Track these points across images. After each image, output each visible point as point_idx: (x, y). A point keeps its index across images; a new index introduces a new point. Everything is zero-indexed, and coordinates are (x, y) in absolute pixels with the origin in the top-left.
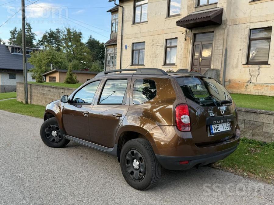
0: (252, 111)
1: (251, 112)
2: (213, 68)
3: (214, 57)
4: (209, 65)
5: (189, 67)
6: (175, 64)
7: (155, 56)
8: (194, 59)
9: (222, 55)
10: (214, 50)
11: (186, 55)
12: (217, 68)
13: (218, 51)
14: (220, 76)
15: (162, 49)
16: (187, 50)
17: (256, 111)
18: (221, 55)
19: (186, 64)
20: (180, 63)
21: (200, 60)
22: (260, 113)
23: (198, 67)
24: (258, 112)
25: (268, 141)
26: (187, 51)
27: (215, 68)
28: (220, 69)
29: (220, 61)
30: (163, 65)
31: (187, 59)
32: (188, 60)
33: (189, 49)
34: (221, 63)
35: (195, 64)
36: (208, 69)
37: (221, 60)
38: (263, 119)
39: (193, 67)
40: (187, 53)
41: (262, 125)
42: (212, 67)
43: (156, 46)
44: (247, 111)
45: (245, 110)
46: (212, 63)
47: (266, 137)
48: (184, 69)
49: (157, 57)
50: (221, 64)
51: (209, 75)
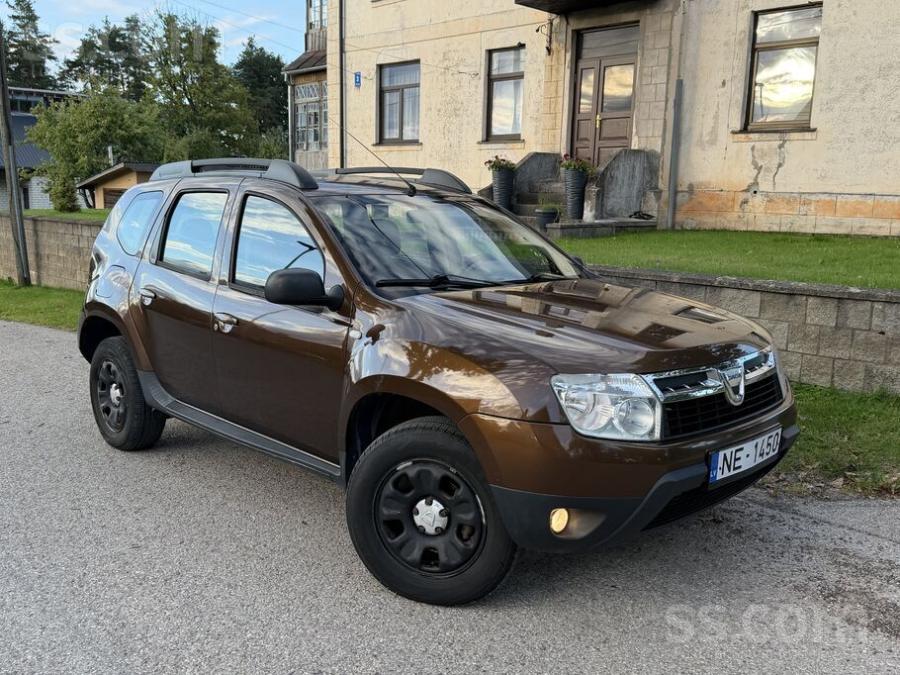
0: (698, 280)
1: (697, 285)
2: (636, 148)
3: (639, 111)
4: (626, 138)
5: (562, 148)
6: (519, 135)
7: (455, 109)
8: (578, 117)
9: (667, 101)
10: (641, 85)
11: (553, 106)
12: (649, 148)
13: (654, 91)
14: (661, 173)
15: (477, 87)
16: (553, 88)
17: (710, 281)
18: (663, 103)
19: (554, 136)
20: (536, 133)
21: (598, 122)
23: (591, 144)
24: (716, 284)
26: (557, 92)
27: (642, 146)
28: (658, 149)
29: (660, 123)
30: (480, 140)
31: (555, 118)
32: (558, 121)
33: (561, 83)
34: (661, 129)
35: (582, 135)
36: (621, 152)
37: (662, 121)
39: (576, 145)
40: (556, 97)
42: (635, 145)
43: (456, 76)
46: (634, 130)
48: (544, 154)
49: (461, 112)
50: (661, 133)
51: (621, 173)
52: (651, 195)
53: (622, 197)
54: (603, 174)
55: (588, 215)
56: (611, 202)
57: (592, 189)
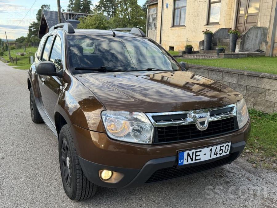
0: (254, 74)
1: (253, 76)
2: (259, 26)
3: (261, 12)
4: (256, 23)
5: (232, 26)
6: (218, 22)
7: (197, 14)
8: (239, 15)
9: (272, 8)
10: (262, 3)
11: (230, 11)
12: (264, 26)
13: (267, 5)
14: (268, 35)
15: (205, 6)
16: (230, 5)
17: (258, 75)
18: (271, 9)
19: (230, 22)
20: (224, 22)
21: (246, 17)
22: (263, 77)
23: (243, 25)
24: (261, 76)
25: (270, 111)
26: (232, 6)
27: (261, 26)
28: (267, 27)
29: (269, 17)
30: (205, 24)
31: (231, 16)
32: (232, 17)
33: (233, 3)
34: (269, 19)
35: (240, 22)
36: (252, 27)
37: (270, 16)
38: (266, 84)
39: (238, 25)
40: (231, 8)
41: (264, 92)
42: (259, 25)
43: (198, 3)
44: (249, 75)
45: (248, 73)
46: (259, 20)
47: (267, 107)
48: (225, 29)
49: (199, 15)
50: (269, 21)
51: (252, 35)
52: (264, 44)
53: (251, 45)
54: (244, 36)
55: (237, 50)
56: (247, 46)
57: (239, 41)
